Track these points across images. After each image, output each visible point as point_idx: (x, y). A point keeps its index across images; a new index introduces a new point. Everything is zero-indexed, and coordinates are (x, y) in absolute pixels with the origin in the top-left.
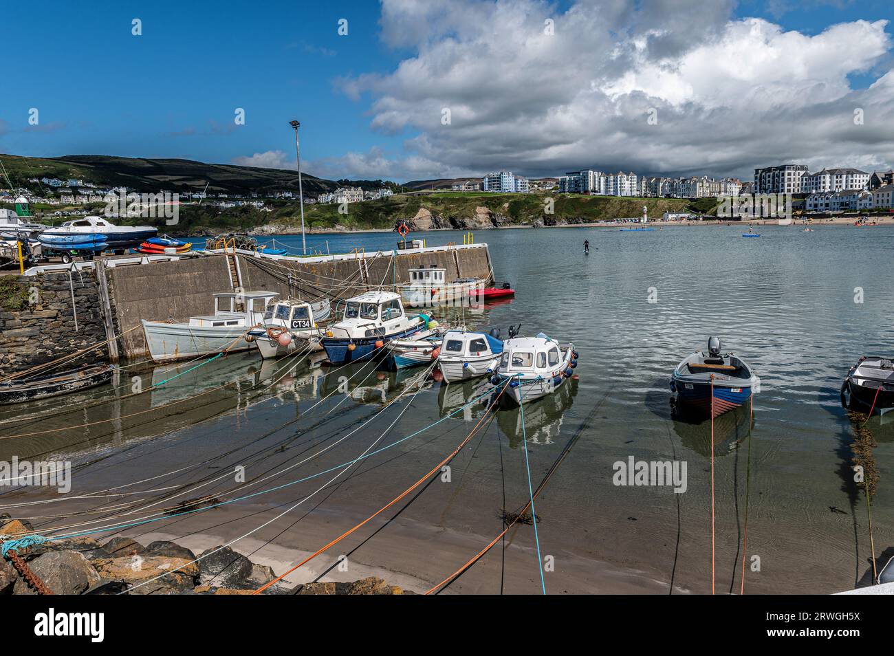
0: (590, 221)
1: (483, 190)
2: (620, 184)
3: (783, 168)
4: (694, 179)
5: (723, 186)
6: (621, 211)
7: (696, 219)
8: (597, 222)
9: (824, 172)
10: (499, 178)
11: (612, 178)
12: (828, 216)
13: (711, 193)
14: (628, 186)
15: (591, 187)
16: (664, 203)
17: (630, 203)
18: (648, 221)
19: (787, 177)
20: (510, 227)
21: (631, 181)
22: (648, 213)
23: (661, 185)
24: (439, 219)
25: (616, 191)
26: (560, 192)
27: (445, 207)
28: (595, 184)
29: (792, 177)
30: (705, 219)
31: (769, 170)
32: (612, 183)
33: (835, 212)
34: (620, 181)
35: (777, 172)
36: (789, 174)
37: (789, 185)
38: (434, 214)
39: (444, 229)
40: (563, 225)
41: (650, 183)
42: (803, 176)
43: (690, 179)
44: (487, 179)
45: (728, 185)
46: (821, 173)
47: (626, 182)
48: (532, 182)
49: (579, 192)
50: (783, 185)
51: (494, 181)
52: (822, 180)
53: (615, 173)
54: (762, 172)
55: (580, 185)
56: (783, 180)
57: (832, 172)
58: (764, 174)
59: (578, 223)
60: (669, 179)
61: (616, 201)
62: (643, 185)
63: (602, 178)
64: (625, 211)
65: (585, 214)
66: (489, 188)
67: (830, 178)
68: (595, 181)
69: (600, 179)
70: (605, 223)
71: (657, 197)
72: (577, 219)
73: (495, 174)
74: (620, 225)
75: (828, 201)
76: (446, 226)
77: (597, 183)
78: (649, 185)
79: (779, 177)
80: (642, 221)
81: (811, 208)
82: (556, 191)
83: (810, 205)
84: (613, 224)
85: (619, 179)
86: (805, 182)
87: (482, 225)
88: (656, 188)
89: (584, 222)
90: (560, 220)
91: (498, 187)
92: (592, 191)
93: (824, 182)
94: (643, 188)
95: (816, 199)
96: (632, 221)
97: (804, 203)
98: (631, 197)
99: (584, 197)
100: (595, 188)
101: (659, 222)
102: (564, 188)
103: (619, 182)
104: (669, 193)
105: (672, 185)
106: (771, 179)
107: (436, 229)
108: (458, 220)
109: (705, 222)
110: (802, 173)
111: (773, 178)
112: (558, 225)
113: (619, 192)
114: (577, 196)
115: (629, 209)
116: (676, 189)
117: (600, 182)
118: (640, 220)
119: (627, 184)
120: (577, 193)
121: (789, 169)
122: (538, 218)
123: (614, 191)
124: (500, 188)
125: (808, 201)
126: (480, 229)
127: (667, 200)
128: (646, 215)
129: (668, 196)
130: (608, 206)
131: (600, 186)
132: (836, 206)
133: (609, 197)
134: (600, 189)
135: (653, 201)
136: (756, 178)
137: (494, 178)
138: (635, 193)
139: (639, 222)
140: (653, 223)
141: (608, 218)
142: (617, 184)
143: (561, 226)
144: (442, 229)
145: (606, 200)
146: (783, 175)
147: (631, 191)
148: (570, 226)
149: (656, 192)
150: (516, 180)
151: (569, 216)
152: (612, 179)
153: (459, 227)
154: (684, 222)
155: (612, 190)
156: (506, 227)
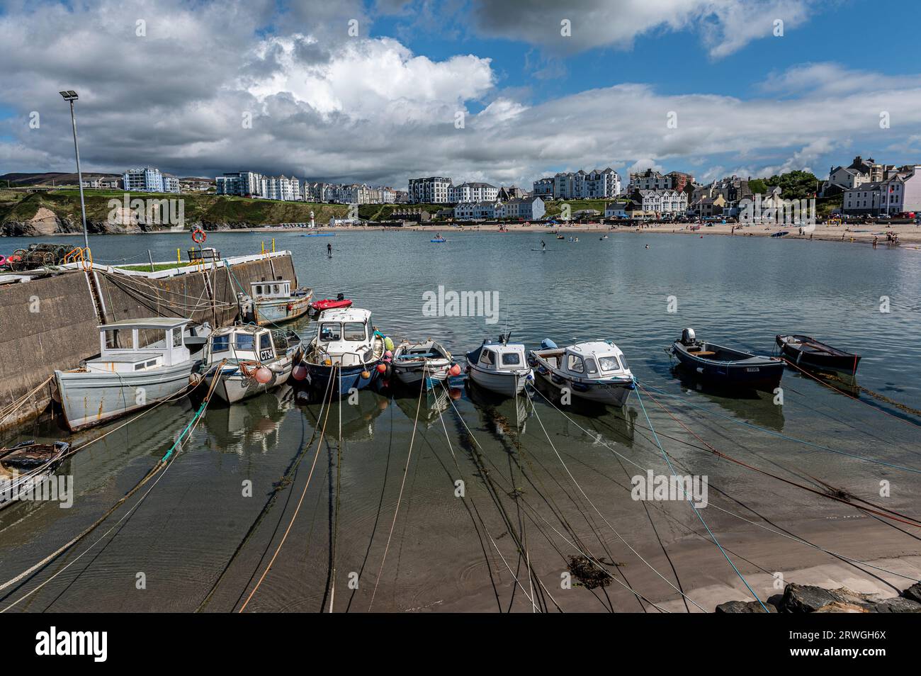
0: (254, 226)
1: (123, 188)
2: (283, 188)
3: (432, 180)
4: (355, 186)
5: (380, 193)
6: (287, 215)
7: (361, 225)
8: (263, 227)
9: (464, 185)
10: (143, 175)
11: (274, 181)
12: (474, 224)
13: (371, 200)
14: (291, 190)
15: (252, 190)
16: (329, 209)
17: (295, 207)
18: (316, 226)
19: (436, 188)
20: (162, 232)
21: (293, 185)
22: (314, 218)
23: (324, 190)
24: (68, 221)
25: (278, 195)
26: (218, 194)
27: (75, 207)
28: (256, 187)
29: (440, 188)
30: (369, 225)
31: (421, 181)
32: (274, 186)
33: (479, 220)
34: (283, 184)
35: (428, 183)
36: (438, 185)
37: (438, 196)
38: (60, 216)
39: (76, 233)
40: (225, 230)
41: (313, 189)
42: (449, 187)
43: (352, 186)
44: (127, 176)
45: (385, 193)
46: (463, 186)
47: (289, 186)
48: (182, 182)
49: (239, 195)
50: (433, 195)
51: (136, 179)
52: (464, 192)
53: (277, 177)
54: (415, 183)
55: (240, 186)
56: (433, 191)
57: (471, 185)
58: (417, 184)
59: (241, 228)
60: (331, 185)
61: (280, 206)
62: (306, 190)
63: (264, 181)
64: (290, 216)
65: (249, 218)
66: (131, 186)
67: (470, 190)
68: (255, 182)
69: (261, 182)
70: (272, 228)
71: (321, 202)
72: (240, 224)
73: (139, 170)
74: (287, 230)
75: (471, 211)
76: (78, 230)
77: (257, 185)
78: (312, 191)
79: (429, 187)
80: (309, 226)
81: (459, 216)
82: (212, 193)
83: (458, 214)
84: (281, 229)
85: (281, 183)
86: (450, 193)
87: (127, 229)
88: (319, 194)
89: (248, 227)
90: (222, 225)
91: (142, 185)
92: (253, 194)
93: (465, 194)
94: (307, 193)
95: (462, 209)
96: (299, 226)
97: (453, 212)
98: (295, 201)
99: (246, 200)
100: (256, 191)
101: (326, 227)
102: (222, 190)
103: (282, 186)
104: (331, 198)
105: (334, 191)
106: (423, 189)
107: (63, 234)
108: (95, 223)
109: (371, 228)
110: (448, 185)
111: (425, 188)
112: (220, 229)
113: (282, 196)
114: (237, 198)
115: (294, 214)
116: (338, 195)
117: (261, 185)
118: (307, 225)
119: (289, 188)
120: (236, 195)
121: (437, 180)
122: (195, 221)
123: (277, 195)
124: (144, 186)
125: (457, 210)
126: (125, 233)
127: (331, 206)
128: (313, 221)
129: (332, 202)
130: (273, 210)
131: (261, 188)
132: (478, 215)
133: (272, 201)
134: (262, 192)
135: (317, 206)
136: (410, 188)
137: (136, 175)
138: (298, 197)
139: (307, 227)
140: (319, 228)
141: (273, 223)
142: (279, 188)
143: (223, 230)
144: (72, 234)
145: (270, 204)
146: (433, 186)
147: (294, 195)
148: (233, 230)
149: (319, 198)
150: (164, 178)
151: (232, 220)
152: (274, 183)
153: (96, 231)
154: (350, 227)
155: (274, 194)
156: (157, 232)
